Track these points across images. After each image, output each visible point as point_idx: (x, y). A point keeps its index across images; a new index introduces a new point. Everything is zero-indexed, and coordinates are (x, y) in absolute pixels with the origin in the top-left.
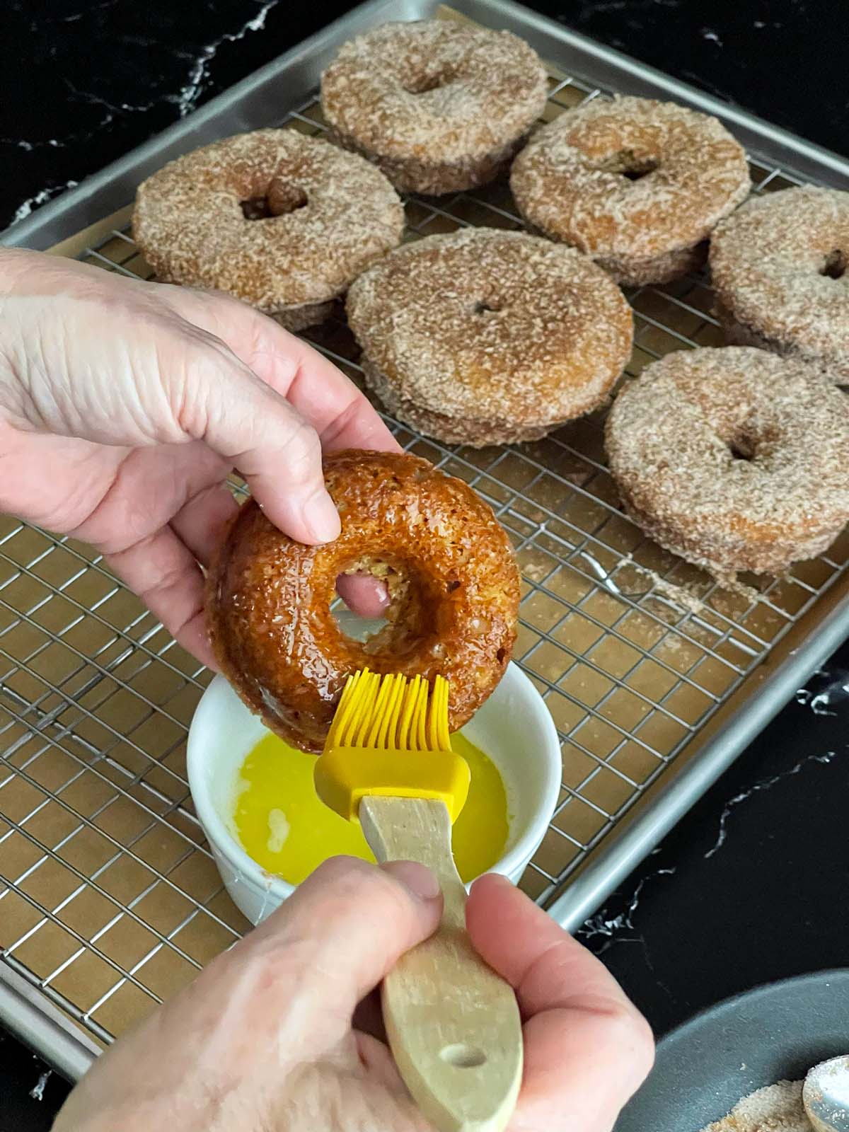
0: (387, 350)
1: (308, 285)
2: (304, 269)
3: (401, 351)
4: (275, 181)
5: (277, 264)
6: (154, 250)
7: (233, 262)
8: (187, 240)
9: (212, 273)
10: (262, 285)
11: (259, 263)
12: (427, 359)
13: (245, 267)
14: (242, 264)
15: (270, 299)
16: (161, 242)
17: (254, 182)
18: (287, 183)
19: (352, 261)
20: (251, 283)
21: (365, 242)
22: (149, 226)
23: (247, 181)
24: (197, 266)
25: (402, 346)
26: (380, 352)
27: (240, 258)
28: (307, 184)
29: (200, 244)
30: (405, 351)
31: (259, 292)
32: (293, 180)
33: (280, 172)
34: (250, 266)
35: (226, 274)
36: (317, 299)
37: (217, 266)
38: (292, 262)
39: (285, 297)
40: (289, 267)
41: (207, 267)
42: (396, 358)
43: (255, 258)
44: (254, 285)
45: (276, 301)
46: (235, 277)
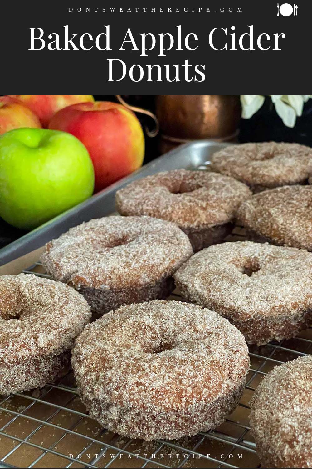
0: (272, 224)
1: (217, 214)
2: (213, 207)
3: (280, 223)
4: (183, 183)
5: (200, 205)
6: (133, 211)
7: (178, 207)
8: (150, 202)
9: (167, 213)
10: (194, 216)
11: (190, 206)
12: (296, 224)
13: (184, 209)
14: (181, 207)
15: (199, 222)
16: (137, 206)
17: (173, 184)
18: (190, 183)
19: (235, 204)
20: (188, 215)
21: (239, 197)
22: (128, 202)
23: (170, 184)
24: (159, 212)
25: (281, 221)
26: (268, 227)
27: (181, 205)
28: (200, 181)
29: (158, 203)
30: (283, 223)
31: (193, 219)
32: (192, 181)
33: (184, 179)
34: (186, 208)
35: (175, 212)
36: (223, 221)
37: (170, 209)
38: (207, 204)
39: (206, 220)
40: (206, 207)
41: (164, 211)
42: (278, 227)
43: (189, 204)
44: (190, 216)
45: (202, 223)
46: (180, 213)
